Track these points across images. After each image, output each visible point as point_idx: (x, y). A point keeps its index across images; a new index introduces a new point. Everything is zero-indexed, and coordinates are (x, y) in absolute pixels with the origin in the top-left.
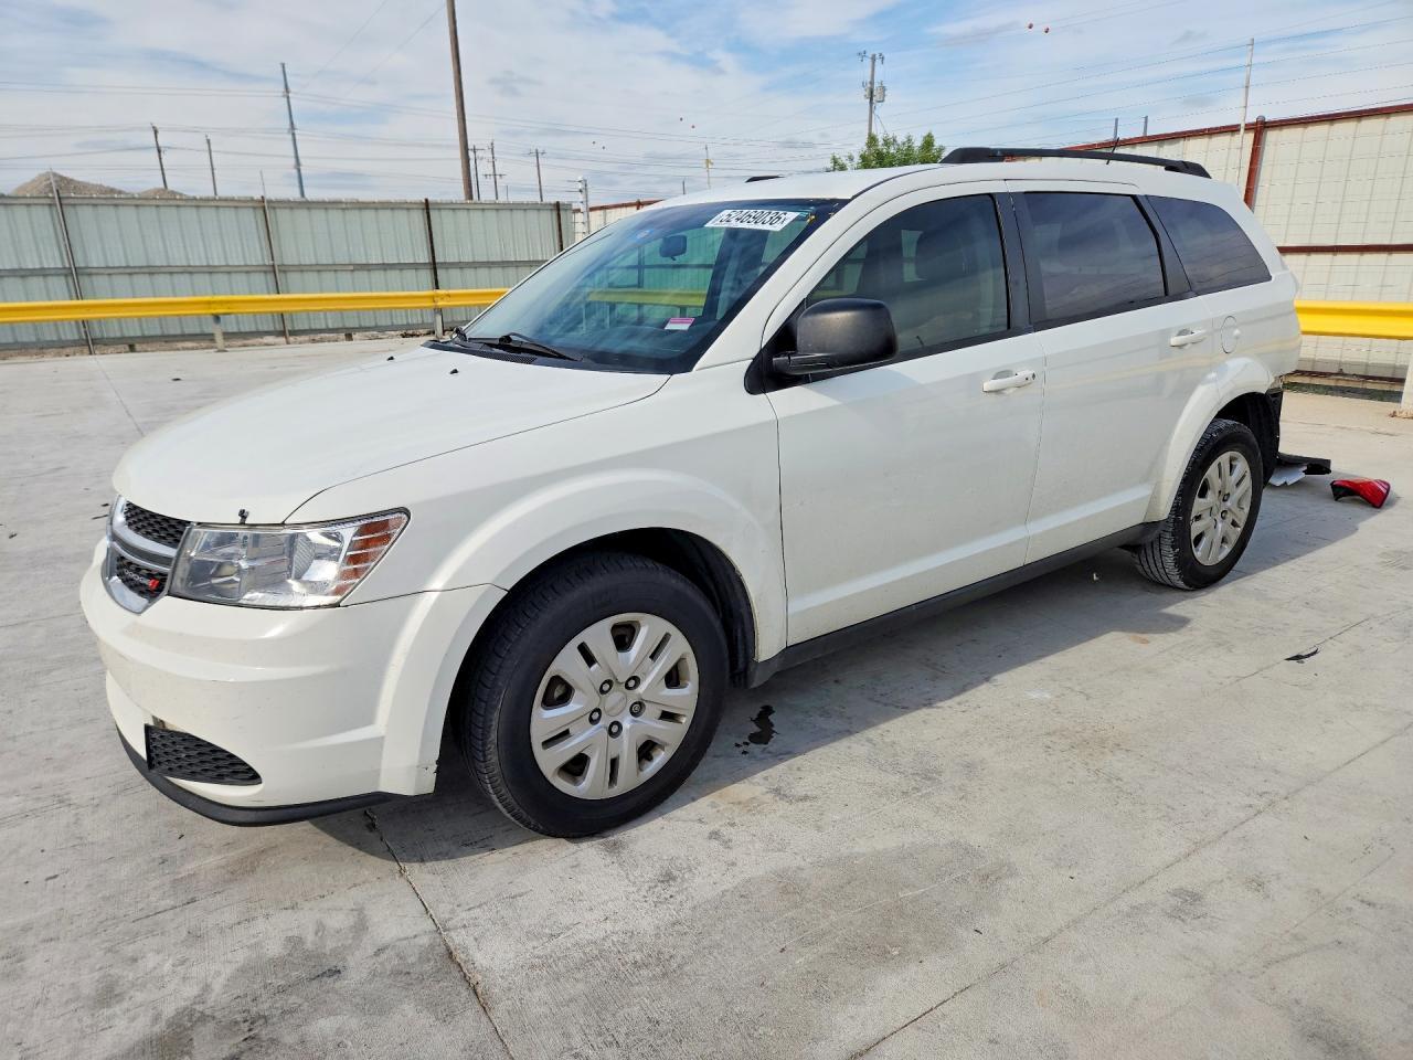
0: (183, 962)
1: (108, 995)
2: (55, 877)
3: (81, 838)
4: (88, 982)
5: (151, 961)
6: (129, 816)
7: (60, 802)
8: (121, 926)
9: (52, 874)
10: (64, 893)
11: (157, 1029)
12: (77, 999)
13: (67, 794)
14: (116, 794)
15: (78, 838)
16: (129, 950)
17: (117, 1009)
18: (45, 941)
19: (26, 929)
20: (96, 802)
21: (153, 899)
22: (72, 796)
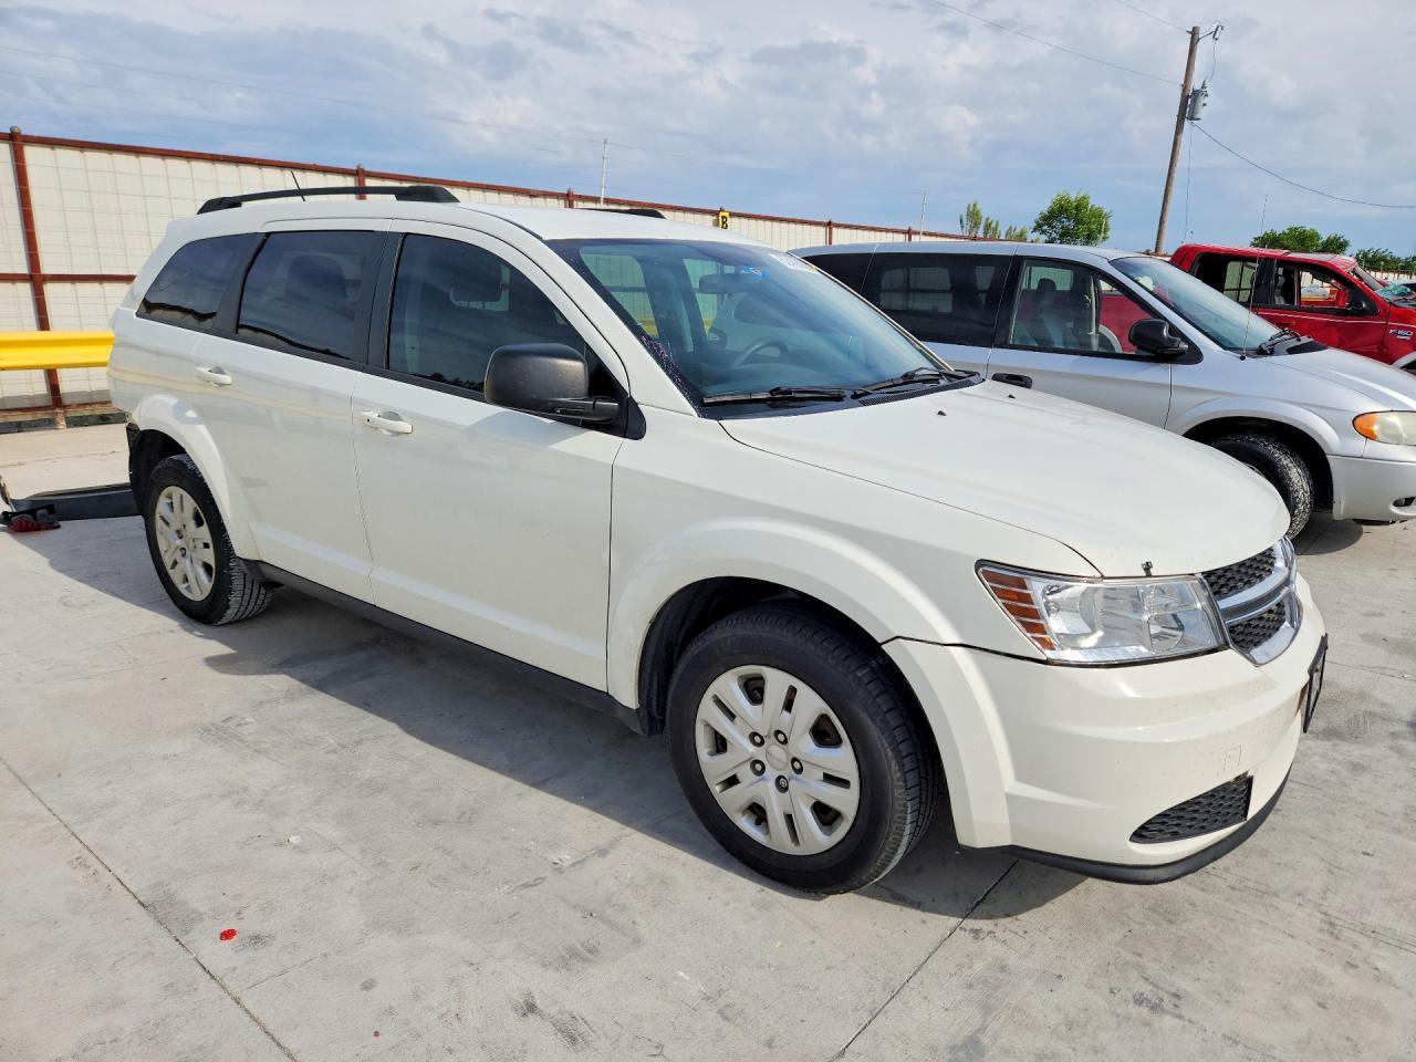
0: (1306, 755)
1: (1357, 768)
2: (1365, 853)
3: (1330, 871)
4: (1365, 779)
5: (1323, 766)
6: (1279, 864)
7: (1332, 924)
8: (1332, 792)
9: (1366, 857)
10: (1362, 837)
11: (1338, 742)
12: (1376, 776)
13: (1322, 930)
14: (1276, 894)
15: (1333, 874)
16: (1334, 779)
17: (1355, 760)
18: (1387, 815)
19: (1398, 831)
20: (1299, 900)
21: (1301, 794)
22: (1317, 923)
